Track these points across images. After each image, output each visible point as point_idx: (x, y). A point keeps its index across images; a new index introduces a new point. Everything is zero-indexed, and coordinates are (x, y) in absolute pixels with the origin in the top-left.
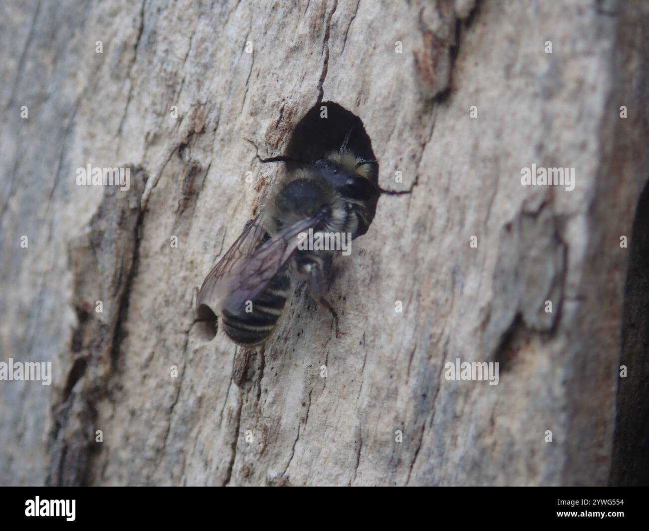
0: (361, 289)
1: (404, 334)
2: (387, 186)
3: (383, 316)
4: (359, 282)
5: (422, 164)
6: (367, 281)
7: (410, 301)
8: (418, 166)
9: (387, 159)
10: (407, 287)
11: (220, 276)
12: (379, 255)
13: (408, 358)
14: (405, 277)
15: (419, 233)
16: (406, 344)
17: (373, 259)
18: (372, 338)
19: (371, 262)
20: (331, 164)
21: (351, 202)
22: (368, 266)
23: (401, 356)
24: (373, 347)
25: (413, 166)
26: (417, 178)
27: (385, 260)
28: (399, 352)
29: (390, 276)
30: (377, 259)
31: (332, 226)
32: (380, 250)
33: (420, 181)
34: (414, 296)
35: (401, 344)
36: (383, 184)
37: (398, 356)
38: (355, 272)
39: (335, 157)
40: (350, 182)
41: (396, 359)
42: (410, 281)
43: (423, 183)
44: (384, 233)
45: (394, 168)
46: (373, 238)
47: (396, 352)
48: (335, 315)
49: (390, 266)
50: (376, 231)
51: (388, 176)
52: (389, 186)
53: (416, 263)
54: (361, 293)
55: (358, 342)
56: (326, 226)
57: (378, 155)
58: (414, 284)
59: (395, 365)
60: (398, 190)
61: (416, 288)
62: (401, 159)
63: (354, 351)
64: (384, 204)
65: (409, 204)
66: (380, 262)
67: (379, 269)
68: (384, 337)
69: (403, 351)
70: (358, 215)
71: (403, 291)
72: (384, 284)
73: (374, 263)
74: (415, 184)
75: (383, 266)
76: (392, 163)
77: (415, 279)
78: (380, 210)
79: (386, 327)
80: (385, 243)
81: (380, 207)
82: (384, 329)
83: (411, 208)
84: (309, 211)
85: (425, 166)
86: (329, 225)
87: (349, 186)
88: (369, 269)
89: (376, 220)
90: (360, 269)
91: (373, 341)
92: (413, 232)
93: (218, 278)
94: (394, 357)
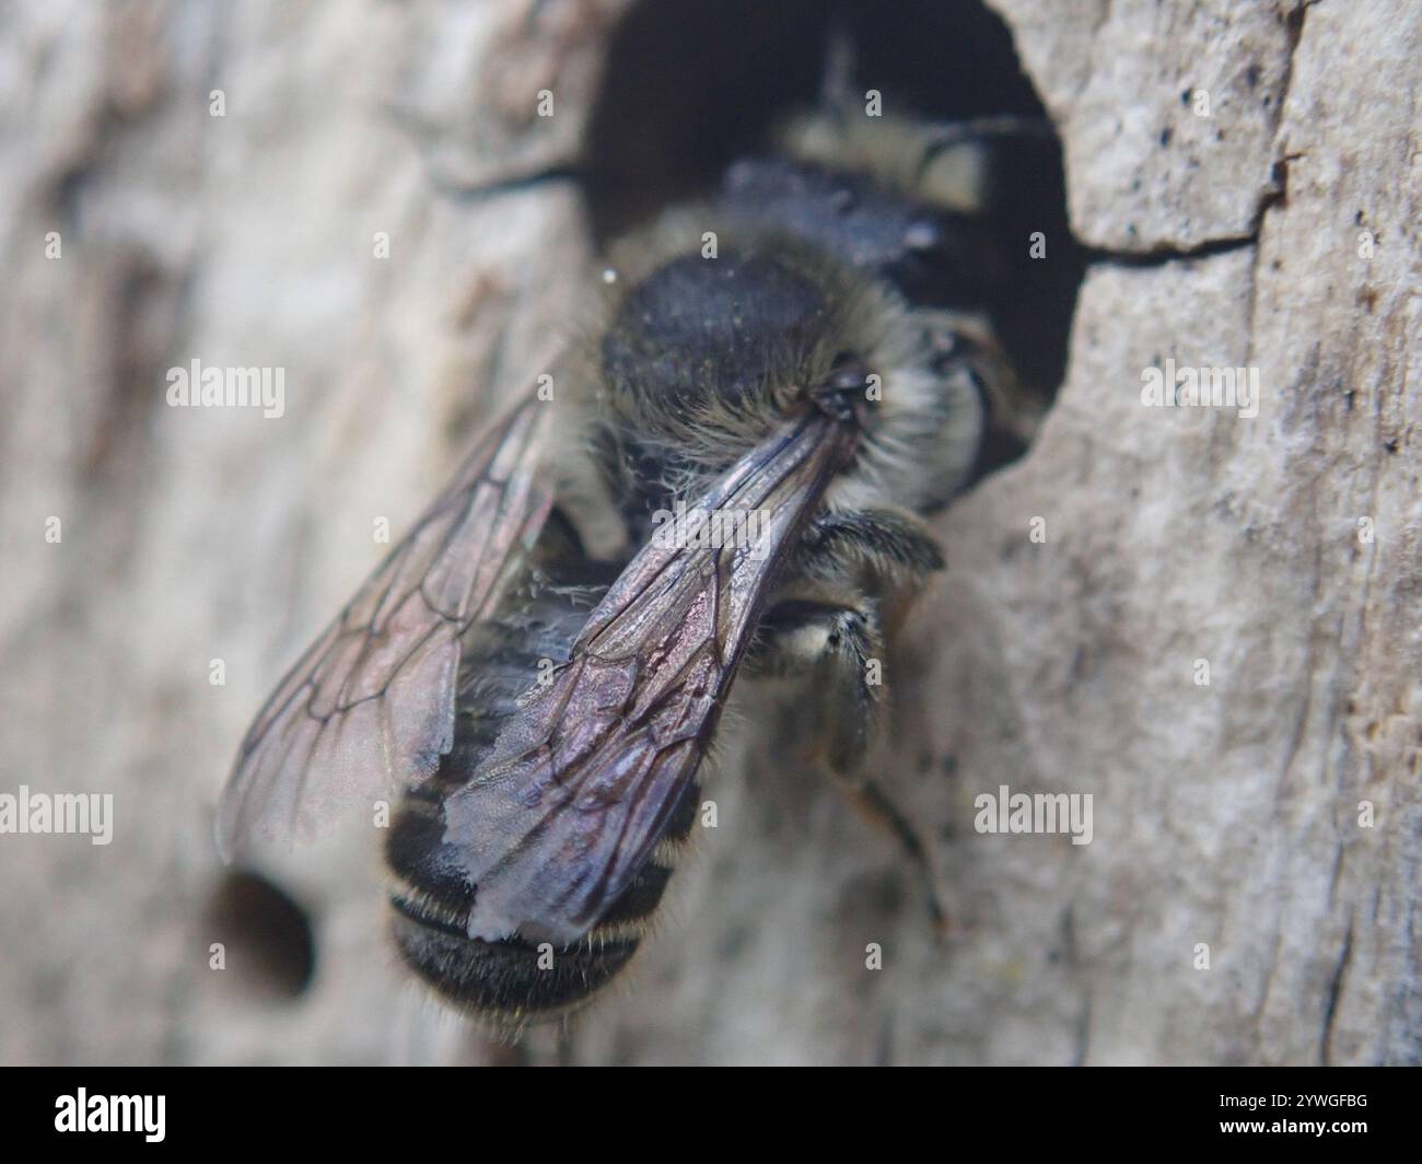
0: (1031, 712)
1: (1283, 893)
2: (1123, 230)
3: (1166, 825)
4: (1019, 686)
5: (1295, 105)
6: (1060, 675)
7: (1297, 741)
8: (1276, 119)
9: (1103, 108)
10: (1276, 681)
11: (337, 717)
12: (1111, 550)
13: (1317, 1000)
14: (1262, 630)
15: (1321, 421)
16: (1299, 939)
17: (1080, 569)
18: (1112, 929)
19: (1070, 586)
20: (811, 170)
21: (944, 324)
22: (1052, 608)
23: (1283, 995)
24: (1124, 969)
25: (1256, 120)
26: (1280, 172)
27: (1147, 570)
28: (1267, 977)
29: (1183, 639)
30: (1105, 567)
31: (890, 450)
32: (1117, 525)
33: (1294, 184)
34: (1318, 718)
35: (1276, 940)
36: (1095, 225)
37: (1263, 997)
38: (994, 642)
39: (814, 139)
40: (921, 237)
41: (1259, 1010)
42: (1288, 653)
43: (1315, 190)
44: (1129, 444)
45: (1149, 145)
46: (1073, 474)
47: (1252, 984)
48: (912, 845)
49: (1177, 593)
50: (1087, 442)
51: (1126, 182)
52: (1133, 229)
53: (1317, 561)
54: (1032, 735)
55: (1038, 954)
56: (863, 450)
57: (1056, 97)
58: (1313, 663)
59: (1256, 1038)
60: (1187, 239)
61: (1323, 677)
62: (1187, 97)
63: (1025, 997)
64: (1116, 312)
65: (1249, 298)
66: (1124, 579)
67: (1117, 612)
68: (1178, 918)
69: (1289, 972)
70: (977, 379)
71: (1259, 700)
72: (1152, 677)
73: (1089, 587)
74: (1275, 199)
75: (1139, 599)
76: (1139, 120)
77: (1316, 637)
78: (1094, 342)
79: (1190, 875)
80: (1135, 493)
81: (1092, 330)
82: (1178, 884)
83: (1262, 313)
84: (786, 392)
85: (1319, 111)
86: (876, 442)
87: (919, 255)
88: (1067, 620)
89: (1078, 389)
90: (1013, 624)
91: (1123, 941)
92: (1290, 423)
93: (325, 721)
94: (1247, 1006)
